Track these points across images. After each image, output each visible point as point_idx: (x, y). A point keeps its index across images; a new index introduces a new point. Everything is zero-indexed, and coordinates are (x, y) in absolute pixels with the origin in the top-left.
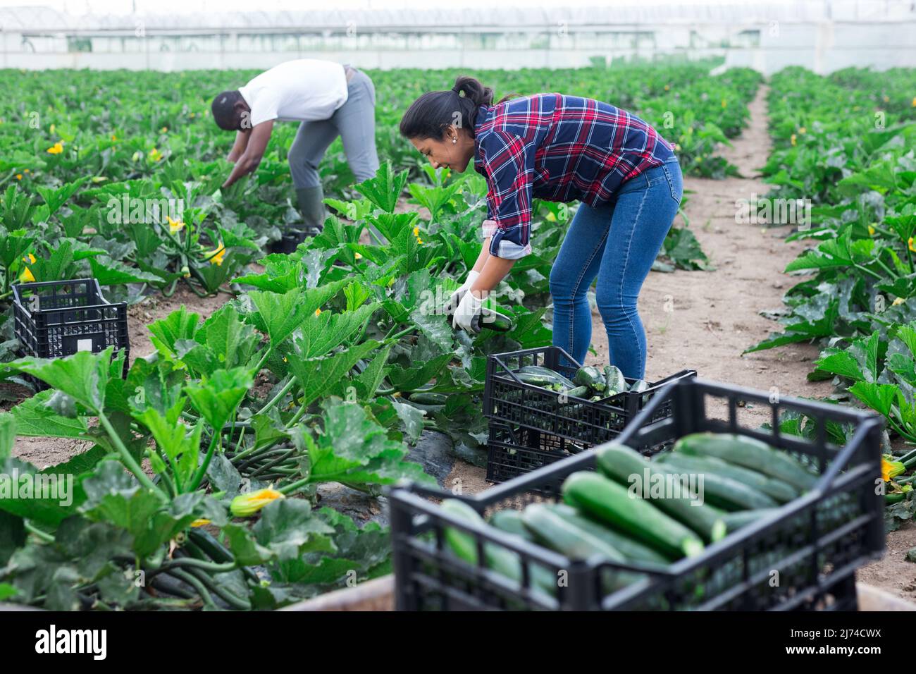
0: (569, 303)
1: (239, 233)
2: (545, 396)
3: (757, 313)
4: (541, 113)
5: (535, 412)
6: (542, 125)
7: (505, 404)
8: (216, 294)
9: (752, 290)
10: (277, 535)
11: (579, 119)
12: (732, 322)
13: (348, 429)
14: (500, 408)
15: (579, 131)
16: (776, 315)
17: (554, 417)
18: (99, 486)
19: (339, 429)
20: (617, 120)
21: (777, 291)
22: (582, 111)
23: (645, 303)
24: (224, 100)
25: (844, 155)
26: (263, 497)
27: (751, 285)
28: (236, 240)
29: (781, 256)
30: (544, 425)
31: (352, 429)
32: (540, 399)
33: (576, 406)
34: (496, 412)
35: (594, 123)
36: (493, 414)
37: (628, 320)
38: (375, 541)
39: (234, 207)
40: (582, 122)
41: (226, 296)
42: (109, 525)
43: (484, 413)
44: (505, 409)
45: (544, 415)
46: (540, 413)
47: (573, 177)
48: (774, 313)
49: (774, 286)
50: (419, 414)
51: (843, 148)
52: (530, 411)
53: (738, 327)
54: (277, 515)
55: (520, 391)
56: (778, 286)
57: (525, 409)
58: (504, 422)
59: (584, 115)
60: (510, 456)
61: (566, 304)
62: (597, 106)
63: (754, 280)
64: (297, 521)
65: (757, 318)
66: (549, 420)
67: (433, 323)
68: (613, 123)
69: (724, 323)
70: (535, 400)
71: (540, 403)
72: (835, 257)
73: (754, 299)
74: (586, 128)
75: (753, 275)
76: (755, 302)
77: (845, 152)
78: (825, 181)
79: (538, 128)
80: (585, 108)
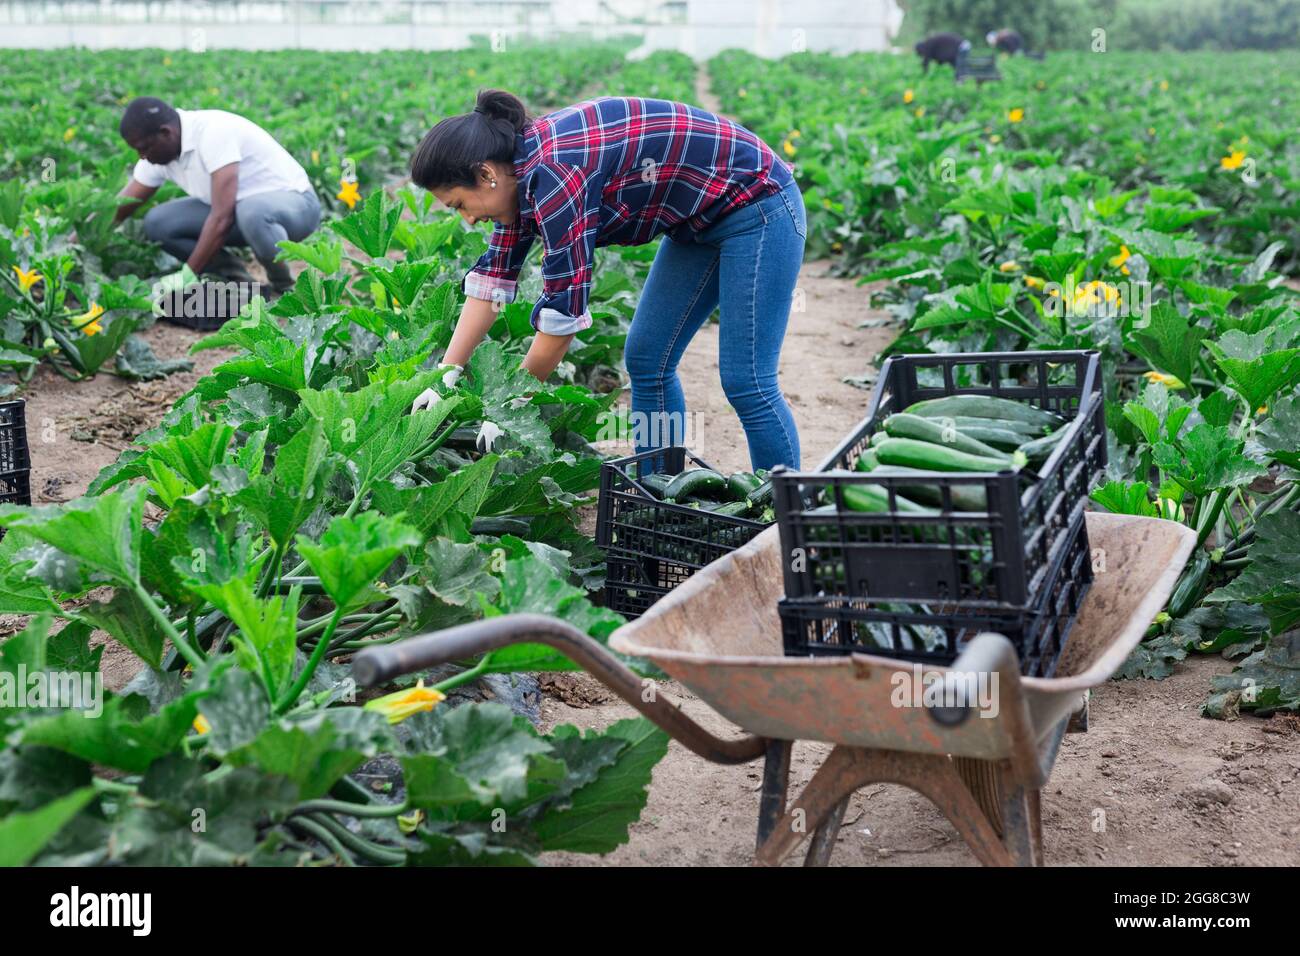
0: (656, 383)
1: (127, 289)
2: (691, 517)
3: (839, 380)
4: (601, 126)
5: (675, 539)
6: (608, 142)
7: (629, 529)
8: (94, 375)
9: (818, 348)
10: (467, 759)
11: (668, 129)
12: (814, 395)
13: (529, 593)
14: (621, 535)
15: (668, 147)
16: (867, 382)
17: (704, 546)
18: (220, 709)
19: (518, 594)
20: (718, 129)
21: (850, 350)
22: (670, 118)
23: (690, 371)
24: (155, 110)
25: (896, 169)
26: (413, 700)
27: (816, 343)
28: (126, 299)
29: (830, 302)
30: (689, 556)
31: (534, 592)
32: (683, 522)
33: (738, 529)
34: (615, 540)
35: (689, 133)
36: (611, 543)
37: (770, 407)
38: (574, 752)
39: (99, 250)
40: (672, 133)
41: (107, 377)
42: (260, 772)
43: (597, 542)
44: (629, 537)
45: (689, 542)
46: (682, 541)
47: (660, 212)
48: (863, 379)
49: (843, 343)
50: (561, 557)
51: (895, 160)
52: (667, 538)
53: (825, 401)
54: (465, 729)
55: (652, 510)
56: (847, 342)
57: (660, 536)
58: (629, 555)
59: (674, 122)
60: (628, 599)
61: (647, 385)
62: (644, 109)
63: (813, 335)
64: (494, 737)
65: (844, 388)
66: (696, 550)
67: (518, 419)
68: (714, 133)
69: (804, 396)
70: (676, 522)
71: (683, 527)
72: (972, 307)
73: (827, 361)
74: (679, 141)
75: (809, 329)
76: (831, 366)
77: (898, 165)
78: (872, 203)
79: (603, 148)
80: (674, 114)
